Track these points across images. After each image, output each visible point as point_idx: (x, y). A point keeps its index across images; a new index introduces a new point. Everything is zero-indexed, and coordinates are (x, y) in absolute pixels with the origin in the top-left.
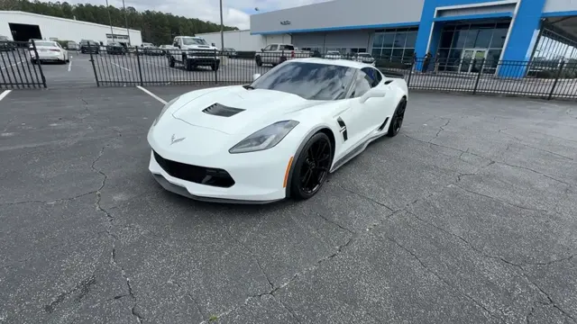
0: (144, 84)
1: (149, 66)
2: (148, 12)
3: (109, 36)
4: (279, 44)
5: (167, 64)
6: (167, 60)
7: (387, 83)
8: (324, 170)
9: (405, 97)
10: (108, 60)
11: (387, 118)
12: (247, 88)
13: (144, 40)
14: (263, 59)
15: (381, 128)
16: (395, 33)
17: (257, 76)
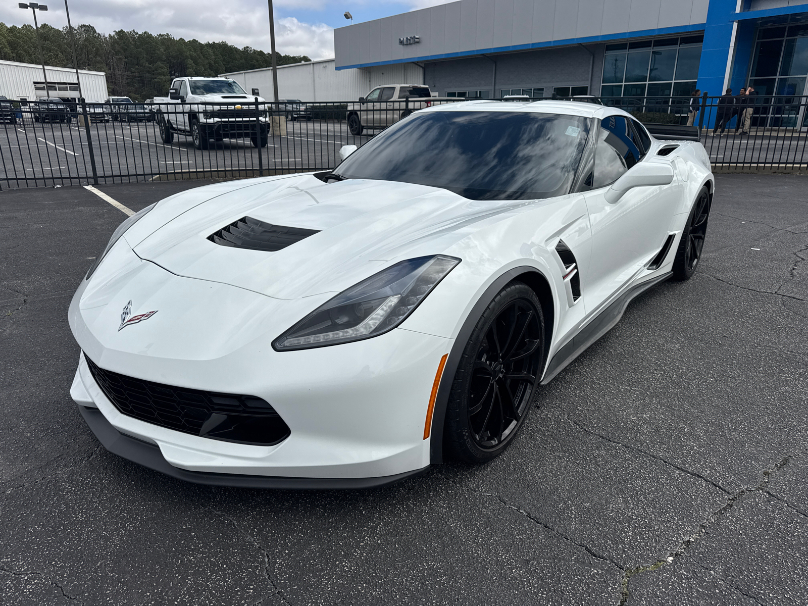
0: (101, 181)
1: (120, 143)
2: (121, 33)
3: (38, 86)
4: (398, 86)
5: (159, 140)
6: (158, 130)
7: (664, 152)
8: (527, 381)
9: (708, 184)
10: (31, 135)
11: (671, 238)
12: (325, 178)
13: (111, 92)
14: (363, 117)
15: (657, 261)
16: (650, 50)
17: (348, 150)
